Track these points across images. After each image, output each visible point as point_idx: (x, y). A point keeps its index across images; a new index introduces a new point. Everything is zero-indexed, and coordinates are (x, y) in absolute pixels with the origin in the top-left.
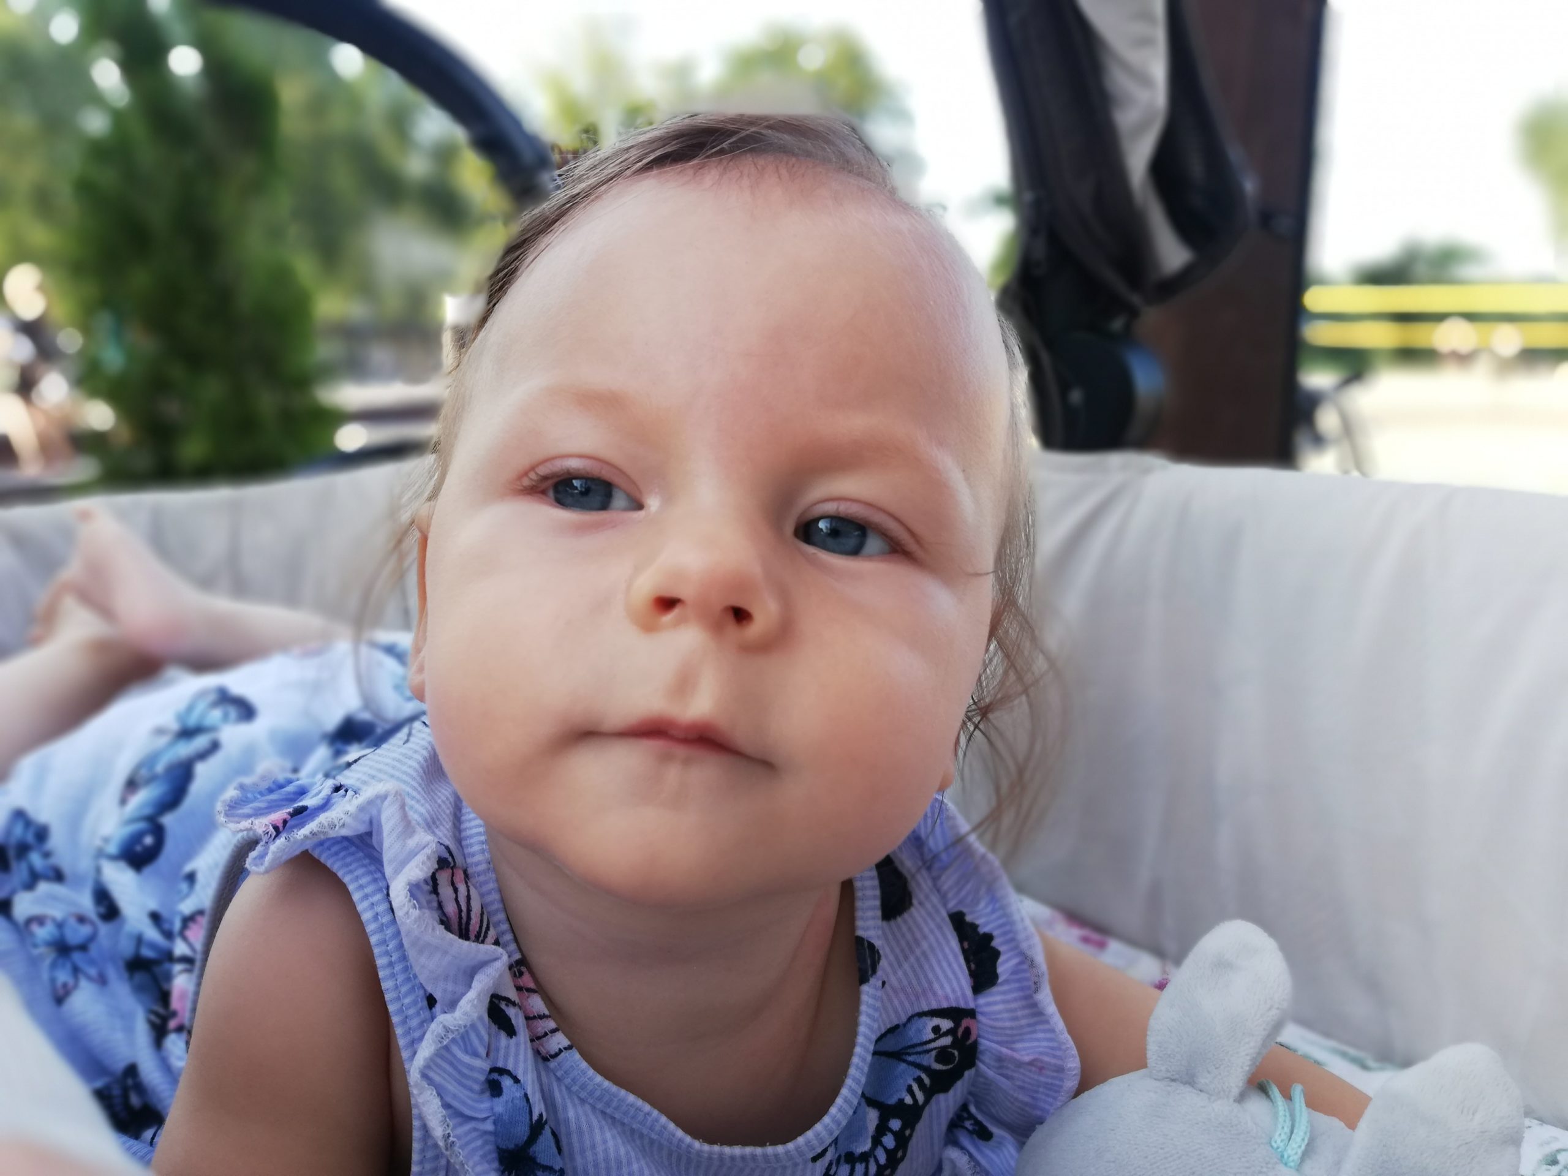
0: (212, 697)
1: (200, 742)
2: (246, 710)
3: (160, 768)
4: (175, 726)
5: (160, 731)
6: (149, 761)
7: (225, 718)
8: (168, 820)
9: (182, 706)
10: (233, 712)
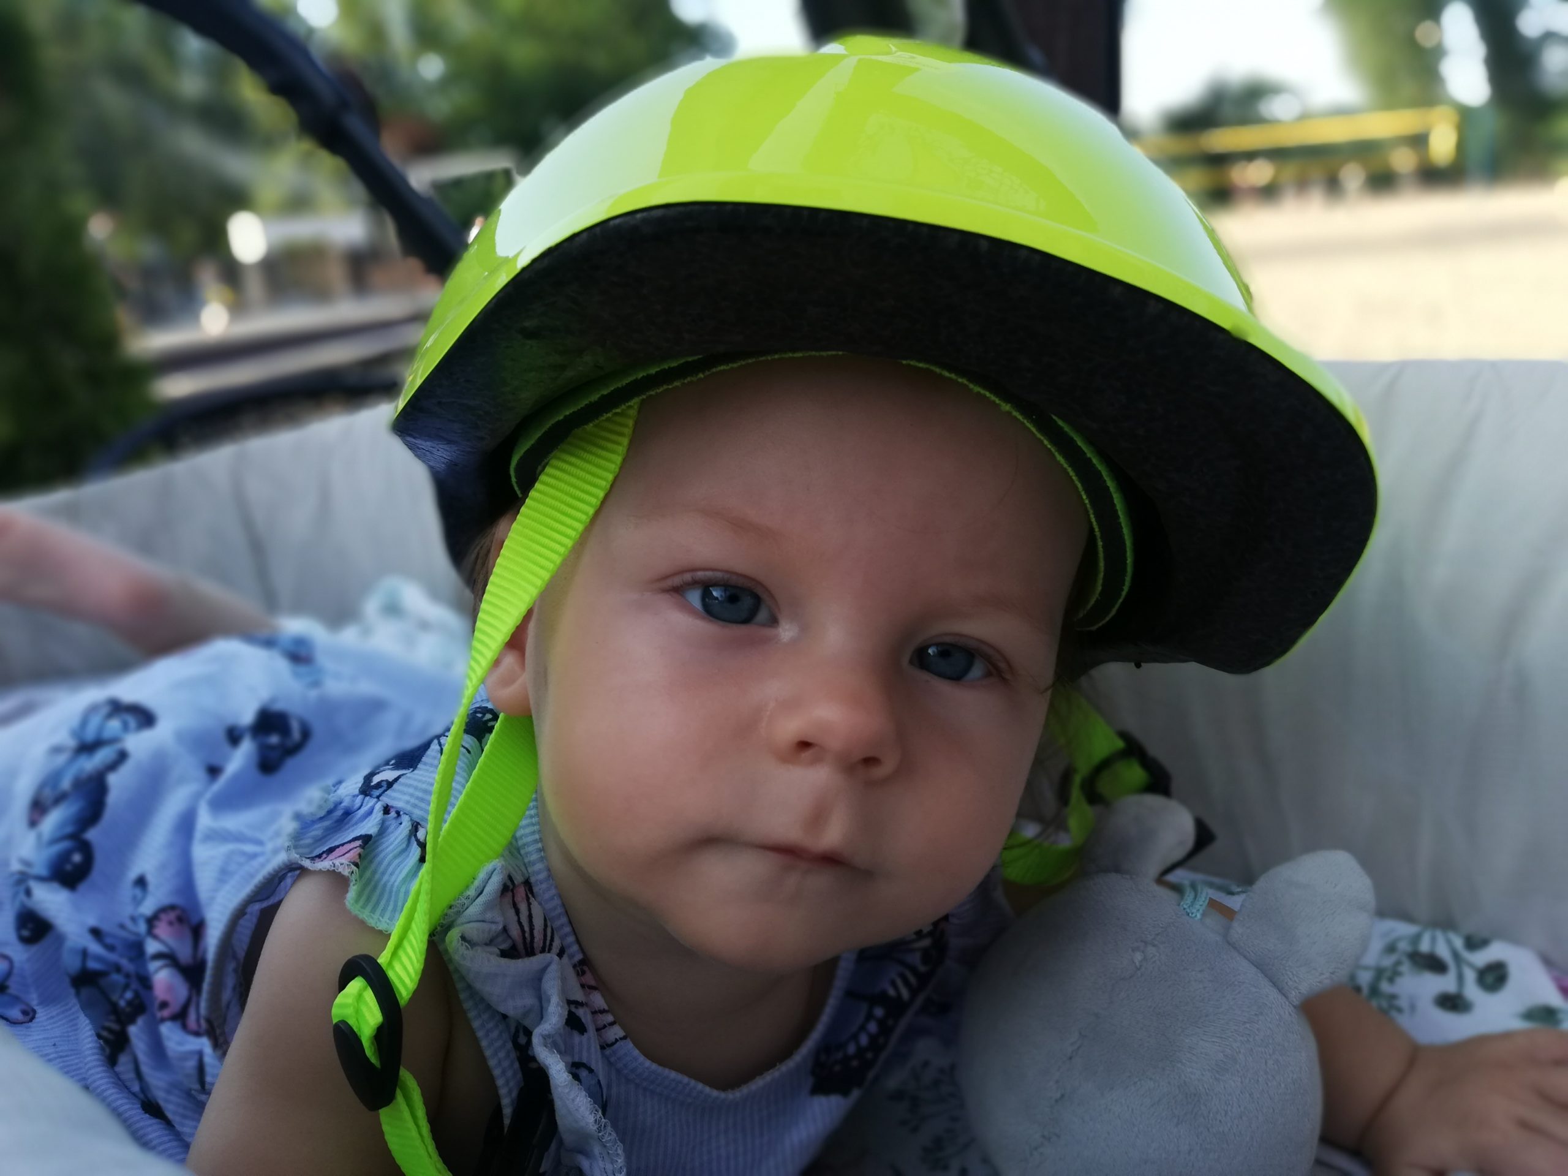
0: (105, 710)
1: (103, 756)
2: (145, 717)
3: (66, 784)
4: (71, 743)
5: (56, 750)
6: (52, 779)
7: (126, 727)
8: (92, 835)
9: (75, 722)
10: (132, 721)
